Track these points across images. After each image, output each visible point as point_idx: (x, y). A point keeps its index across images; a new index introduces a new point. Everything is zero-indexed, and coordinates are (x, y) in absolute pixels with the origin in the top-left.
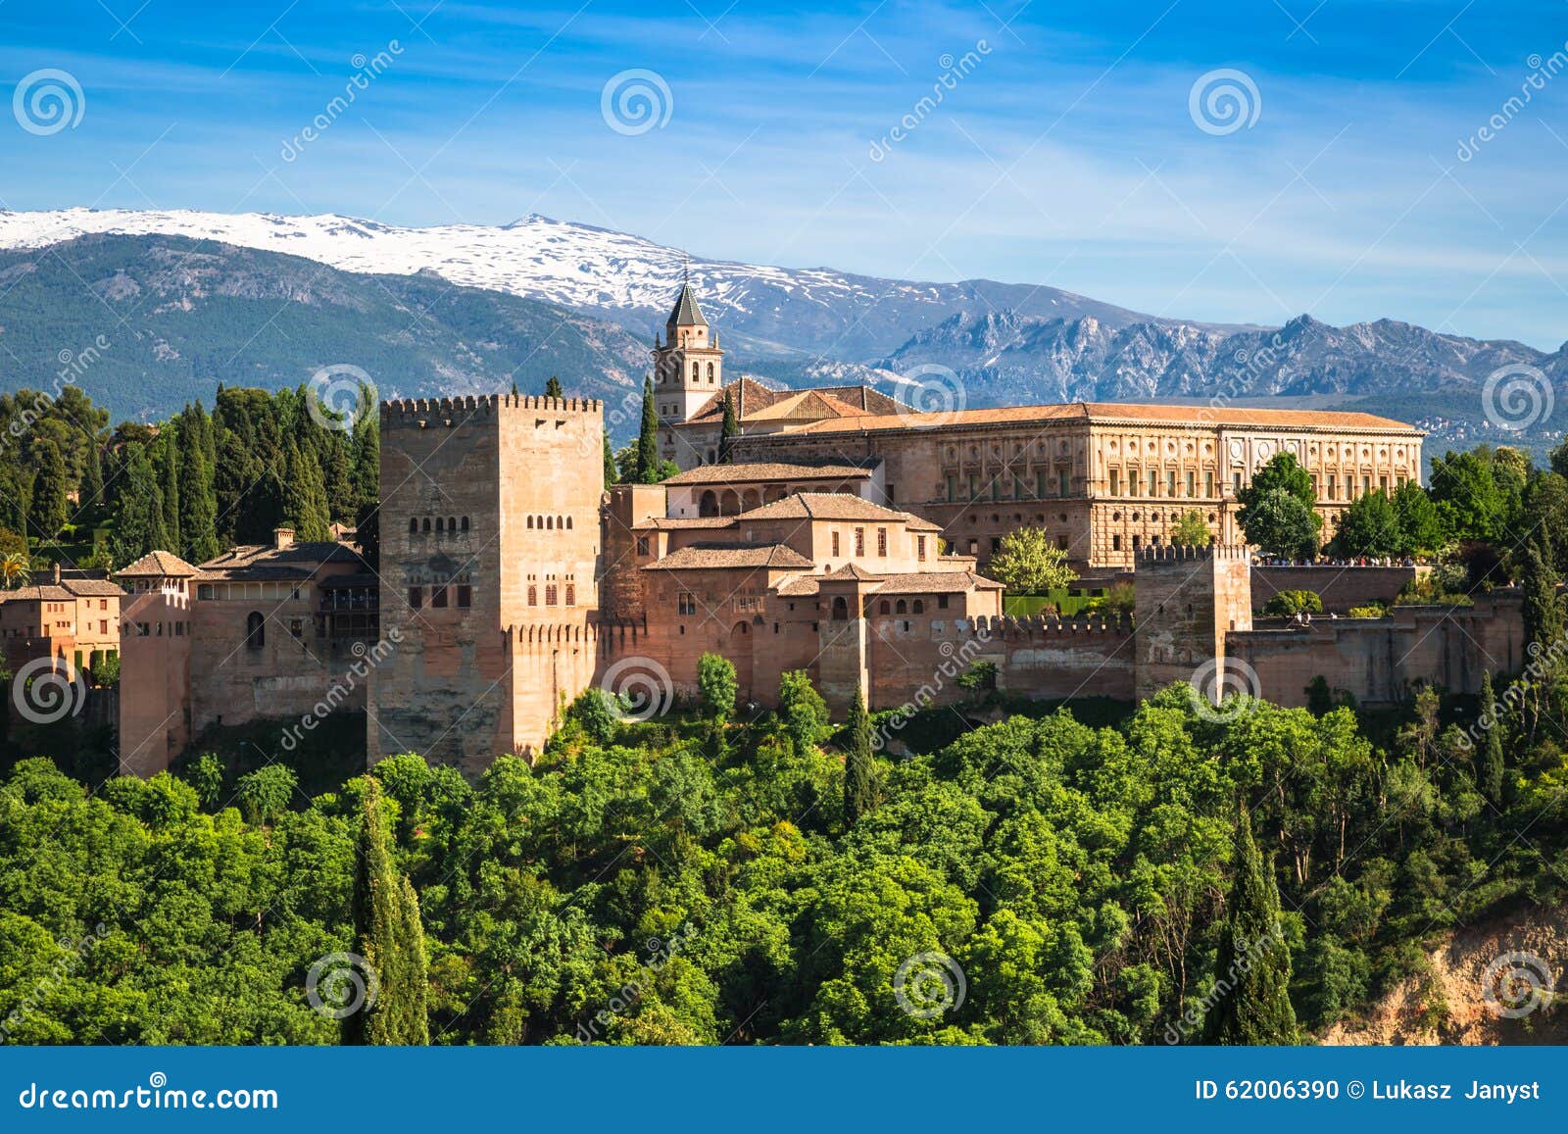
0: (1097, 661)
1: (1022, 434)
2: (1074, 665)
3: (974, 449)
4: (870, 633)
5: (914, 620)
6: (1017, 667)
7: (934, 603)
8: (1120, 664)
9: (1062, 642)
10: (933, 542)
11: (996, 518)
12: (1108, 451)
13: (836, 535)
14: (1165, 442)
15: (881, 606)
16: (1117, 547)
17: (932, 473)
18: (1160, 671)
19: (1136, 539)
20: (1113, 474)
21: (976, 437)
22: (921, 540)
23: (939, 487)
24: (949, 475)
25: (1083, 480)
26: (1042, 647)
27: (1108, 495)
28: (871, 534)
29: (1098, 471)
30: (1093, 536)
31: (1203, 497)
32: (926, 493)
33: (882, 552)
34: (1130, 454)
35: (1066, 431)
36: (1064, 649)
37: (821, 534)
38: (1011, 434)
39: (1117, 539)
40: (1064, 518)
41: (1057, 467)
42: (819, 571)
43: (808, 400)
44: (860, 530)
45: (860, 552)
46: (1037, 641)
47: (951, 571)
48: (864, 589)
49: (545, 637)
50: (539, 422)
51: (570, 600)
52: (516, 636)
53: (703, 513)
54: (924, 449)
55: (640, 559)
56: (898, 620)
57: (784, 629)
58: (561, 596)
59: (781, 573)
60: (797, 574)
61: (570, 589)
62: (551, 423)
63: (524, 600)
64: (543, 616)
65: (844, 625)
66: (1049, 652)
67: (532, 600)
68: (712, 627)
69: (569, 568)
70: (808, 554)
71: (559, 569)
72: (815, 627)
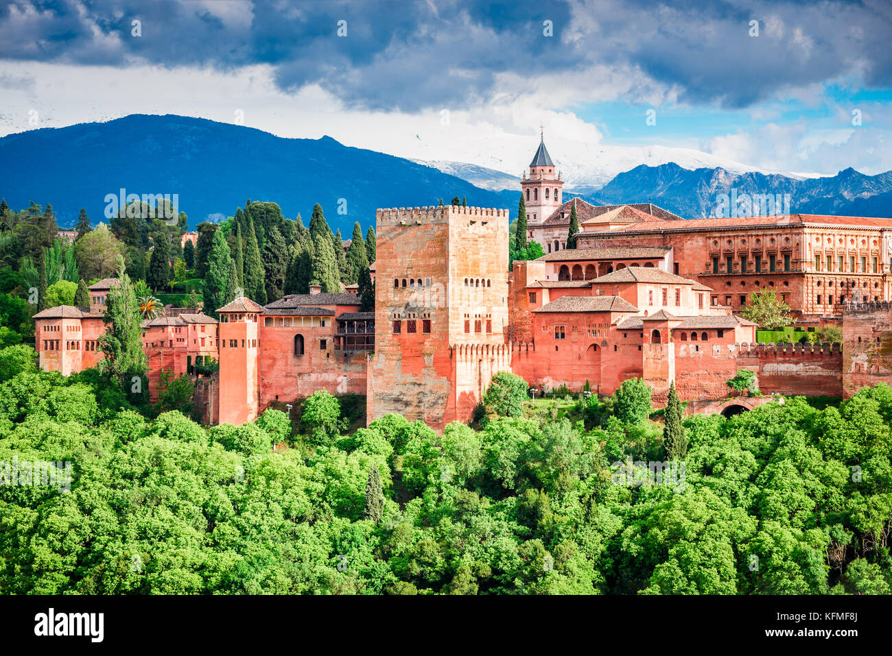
0: (815, 370)
1: (760, 233)
2: (803, 374)
3: (730, 242)
4: (676, 352)
5: (701, 343)
6: (767, 374)
7: (715, 333)
8: (831, 373)
9: (795, 359)
10: (706, 297)
11: (743, 283)
12: (814, 243)
13: (651, 292)
14: (849, 238)
15: (682, 334)
16: (819, 302)
17: (705, 258)
18: (858, 376)
19: (830, 297)
20: (817, 257)
21: (731, 234)
22: (701, 296)
23: (708, 265)
24: (714, 257)
25: (798, 261)
26: (784, 362)
27: (814, 270)
28: (671, 293)
29: (808, 255)
30: (805, 295)
31: (871, 272)
32: (699, 269)
33: (678, 304)
34: (827, 246)
35: (788, 231)
36: (797, 363)
37: (642, 290)
38: (754, 233)
39: (819, 297)
40: (786, 284)
41: (783, 253)
42: (641, 314)
43: (624, 212)
44: (664, 290)
45: (665, 303)
46: (781, 359)
47: (717, 315)
48: (672, 325)
49: (474, 352)
50: (472, 223)
51: (489, 329)
52: (458, 351)
53: (560, 279)
54: (699, 241)
55: (531, 305)
56: (692, 346)
57: (620, 349)
58: (484, 327)
59: (619, 315)
60: (628, 316)
61: (489, 323)
62: (479, 223)
63: (463, 329)
64: (473, 339)
65: (658, 346)
66: (787, 365)
67: (467, 330)
68: (575, 348)
69: (488, 311)
70: (635, 303)
71: (482, 311)
72: (640, 348)
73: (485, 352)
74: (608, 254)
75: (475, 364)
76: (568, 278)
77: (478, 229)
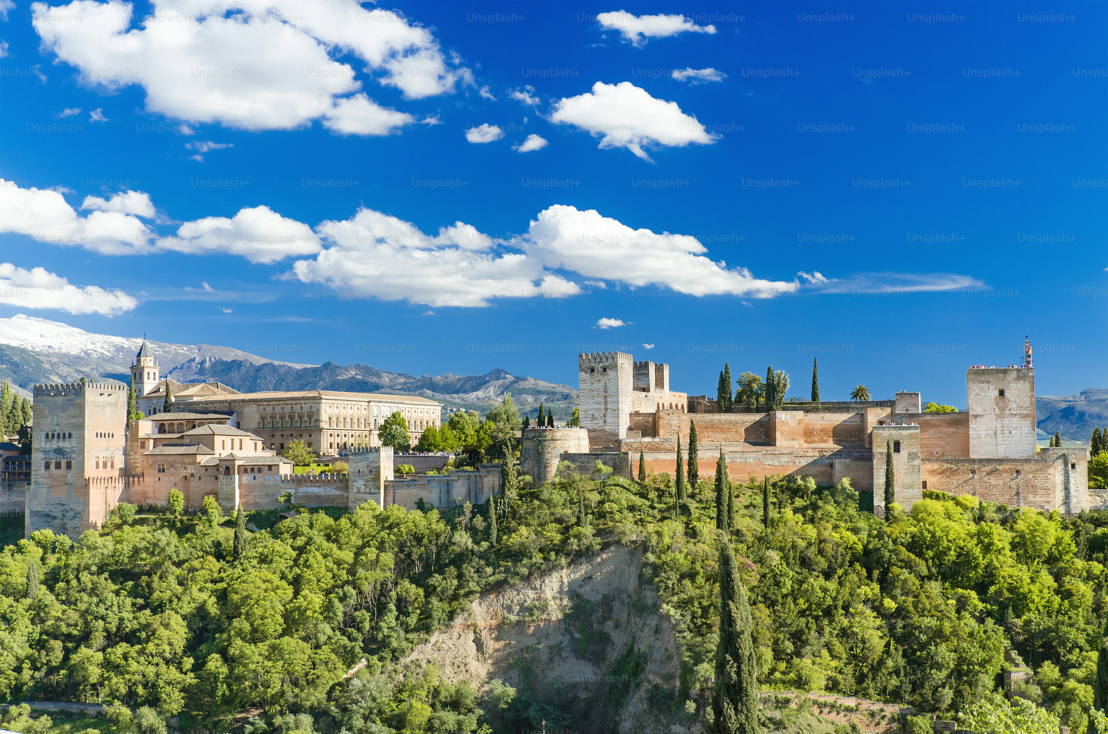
0: (331, 491)
1: (294, 402)
2: (323, 494)
3: (273, 408)
4: (240, 480)
5: (257, 475)
6: (300, 494)
7: (267, 468)
8: (342, 493)
9: (318, 484)
10: (260, 444)
11: (282, 435)
12: (328, 409)
13: (223, 441)
14: (349, 406)
15: (244, 470)
16: (331, 448)
17: (257, 418)
18: (358, 496)
19: (338, 444)
20: (330, 418)
21: (274, 403)
22: (256, 444)
23: (259, 423)
24: (263, 418)
25: (318, 421)
26: (310, 486)
27: (328, 427)
28: (237, 440)
29: (324, 417)
30: (322, 443)
31: (363, 428)
32: (254, 425)
33: (241, 449)
34: (336, 411)
35: (311, 401)
36: (319, 487)
37: (218, 440)
38: (289, 402)
39: (331, 444)
40: (310, 436)
41: (308, 415)
42: (217, 456)
43: (203, 388)
44: (233, 440)
45: (232, 448)
46: (308, 484)
47: (268, 456)
48: (238, 463)
49: (102, 482)
50: (101, 394)
51: (112, 467)
52: (91, 481)
53: (160, 432)
54: (254, 407)
55: (141, 450)
56: (251, 476)
57: (203, 479)
58: (109, 465)
59: (202, 457)
60: (208, 457)
61: (112, 462)
62: (106, 395)
63: (95, 466)
64: (102, 473)
65: (229, 477)
66: (313, 488)
67: (97, 467)
68: (172, 478)
69: (112, 454)
70: (213, 449)
71: (108, 454)
72: (216, 478)
73: (110, 482)
74: (192, 416)
75: (103, 490)
76: (164, 432)
77: (105, 398)
